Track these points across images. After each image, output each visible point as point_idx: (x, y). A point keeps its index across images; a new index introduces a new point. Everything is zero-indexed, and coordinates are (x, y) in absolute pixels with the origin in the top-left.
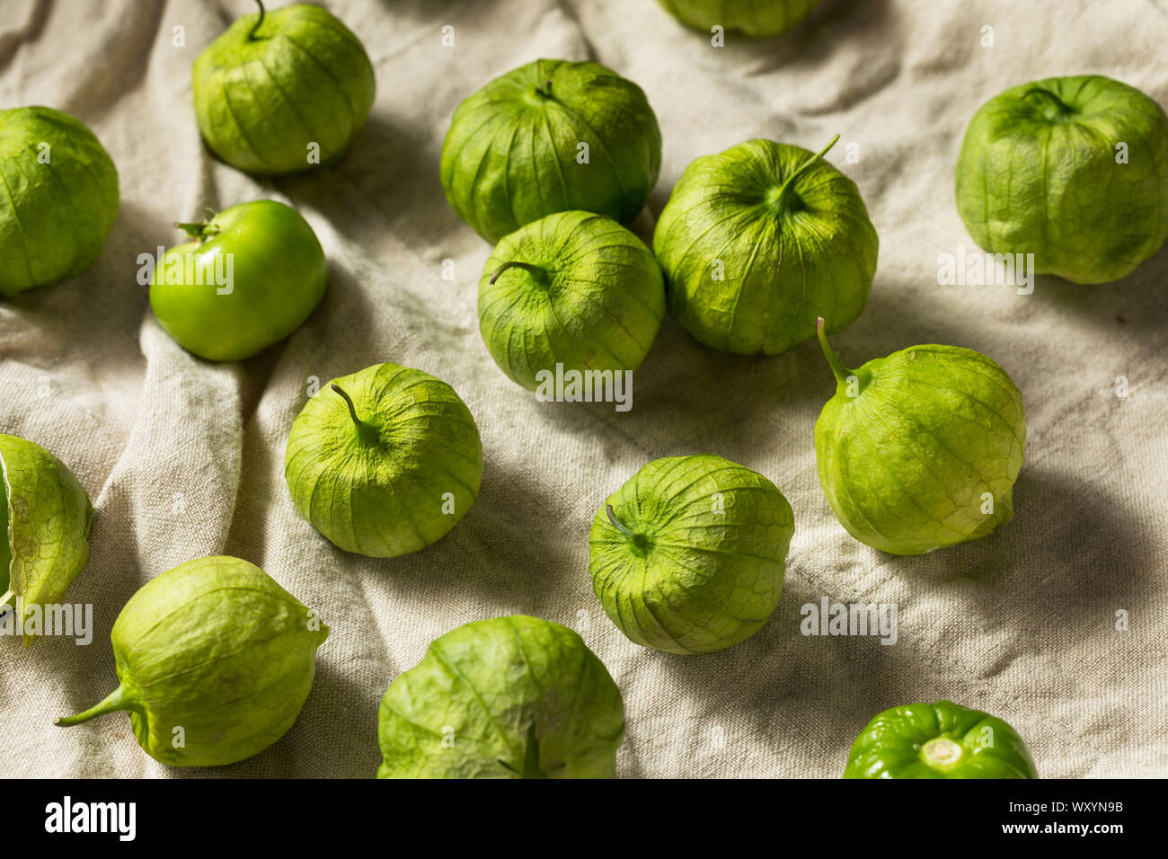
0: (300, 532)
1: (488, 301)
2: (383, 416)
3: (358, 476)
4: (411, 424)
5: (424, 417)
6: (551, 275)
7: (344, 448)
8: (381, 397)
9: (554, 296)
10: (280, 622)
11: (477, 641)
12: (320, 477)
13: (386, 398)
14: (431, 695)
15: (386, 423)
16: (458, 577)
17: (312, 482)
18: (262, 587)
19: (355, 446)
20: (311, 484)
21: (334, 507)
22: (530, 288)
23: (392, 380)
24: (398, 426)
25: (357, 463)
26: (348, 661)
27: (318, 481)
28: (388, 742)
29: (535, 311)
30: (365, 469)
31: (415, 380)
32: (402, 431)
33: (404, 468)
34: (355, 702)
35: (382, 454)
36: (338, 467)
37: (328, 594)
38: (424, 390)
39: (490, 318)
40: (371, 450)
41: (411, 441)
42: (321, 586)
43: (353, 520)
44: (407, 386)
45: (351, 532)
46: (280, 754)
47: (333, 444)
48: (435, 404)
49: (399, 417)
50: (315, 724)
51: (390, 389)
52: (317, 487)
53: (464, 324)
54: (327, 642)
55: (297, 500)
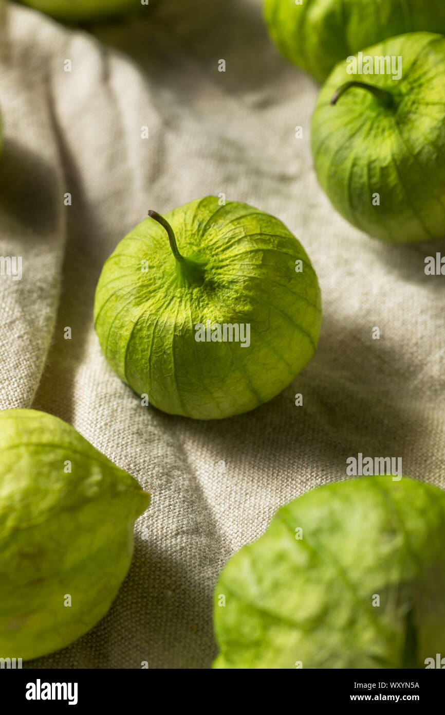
0: (111, 390)
1: (324, 132)
2: (208, 252)
3: (181, 320)
4: (241, 259)
5: (257, 251)
6: (397, 99)
7: (164, 289)
8: (205, 230)
9: (402, 122)
10: (91, 485)
11: (337, 505)
12: (136, 324)
13: (212, 231)
14: (282, 572)
15: (212, 259)
16: (296, 440)
17: (127, 330)
18: (70, 443)
19: (176, 287)
20: (126, 333)
21: (154, 359)
22: (373, 114)
23: (218, 211)
24: (227, 262)
25: (180, 306)
26: (172, 537)
27: (134, 328)
28: (227, 631)
29: (379, 140)
30: (189, 312)
31: (243, 213)
32: (231, 267)
33: (234, 310)
34: (181, 585)
35: (209, 295)
36: (158, 310)
37: (147, 459)
38: (254, 222)
39: (327, 151)
40: (196, 290)
41: (242, 279)
42: (138, 450)
43: (176, 372)
44: (234, 218)
45: (172, 388)
46: (91, 647)
47: (150, 285)
48: (268, 238)
49: (228, 251)
50: (133, 610)
51: (216, 221)
52: (133, 336)
53: (292, 169)
54: (146, 514)
55: (109, 355)
